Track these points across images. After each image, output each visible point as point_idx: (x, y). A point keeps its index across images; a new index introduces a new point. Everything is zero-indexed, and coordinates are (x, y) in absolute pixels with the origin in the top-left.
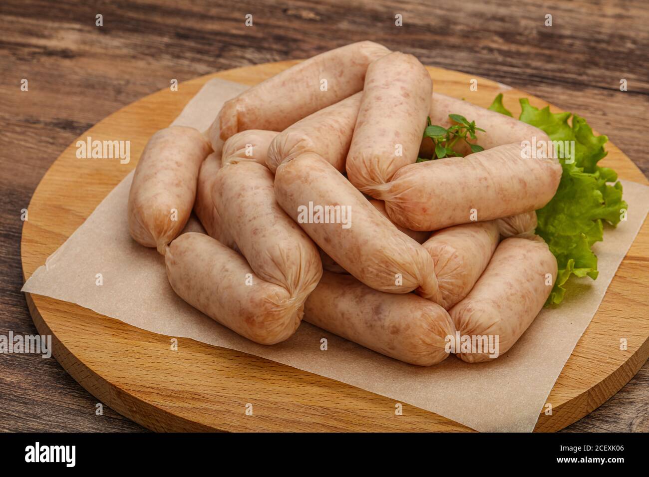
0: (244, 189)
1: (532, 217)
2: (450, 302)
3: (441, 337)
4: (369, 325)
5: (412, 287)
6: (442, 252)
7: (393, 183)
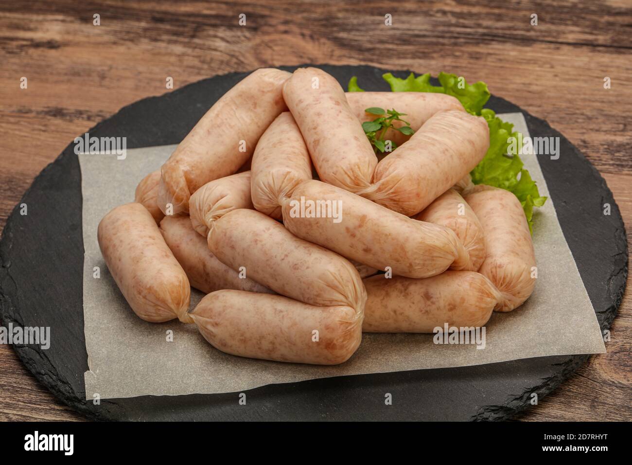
3: (490, 298)
6: (457, 226)
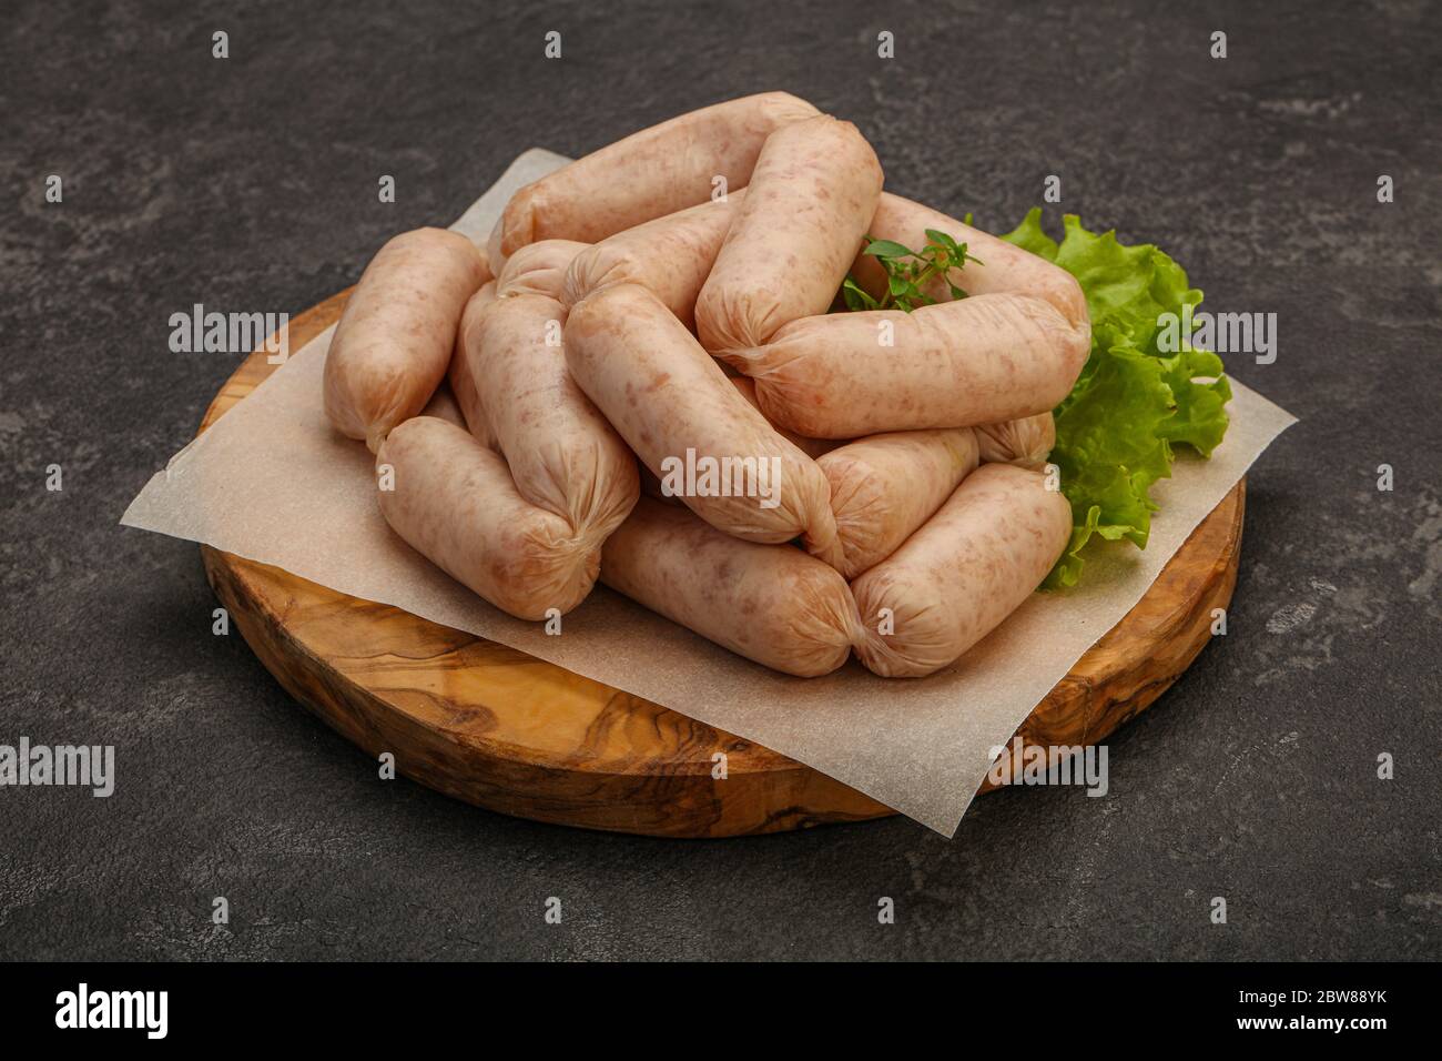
0: (516, 341)
1: (1043, 430)
2: (859, 564)
4: (706, 595)
5: (791, 532)
7: (769, 347)
